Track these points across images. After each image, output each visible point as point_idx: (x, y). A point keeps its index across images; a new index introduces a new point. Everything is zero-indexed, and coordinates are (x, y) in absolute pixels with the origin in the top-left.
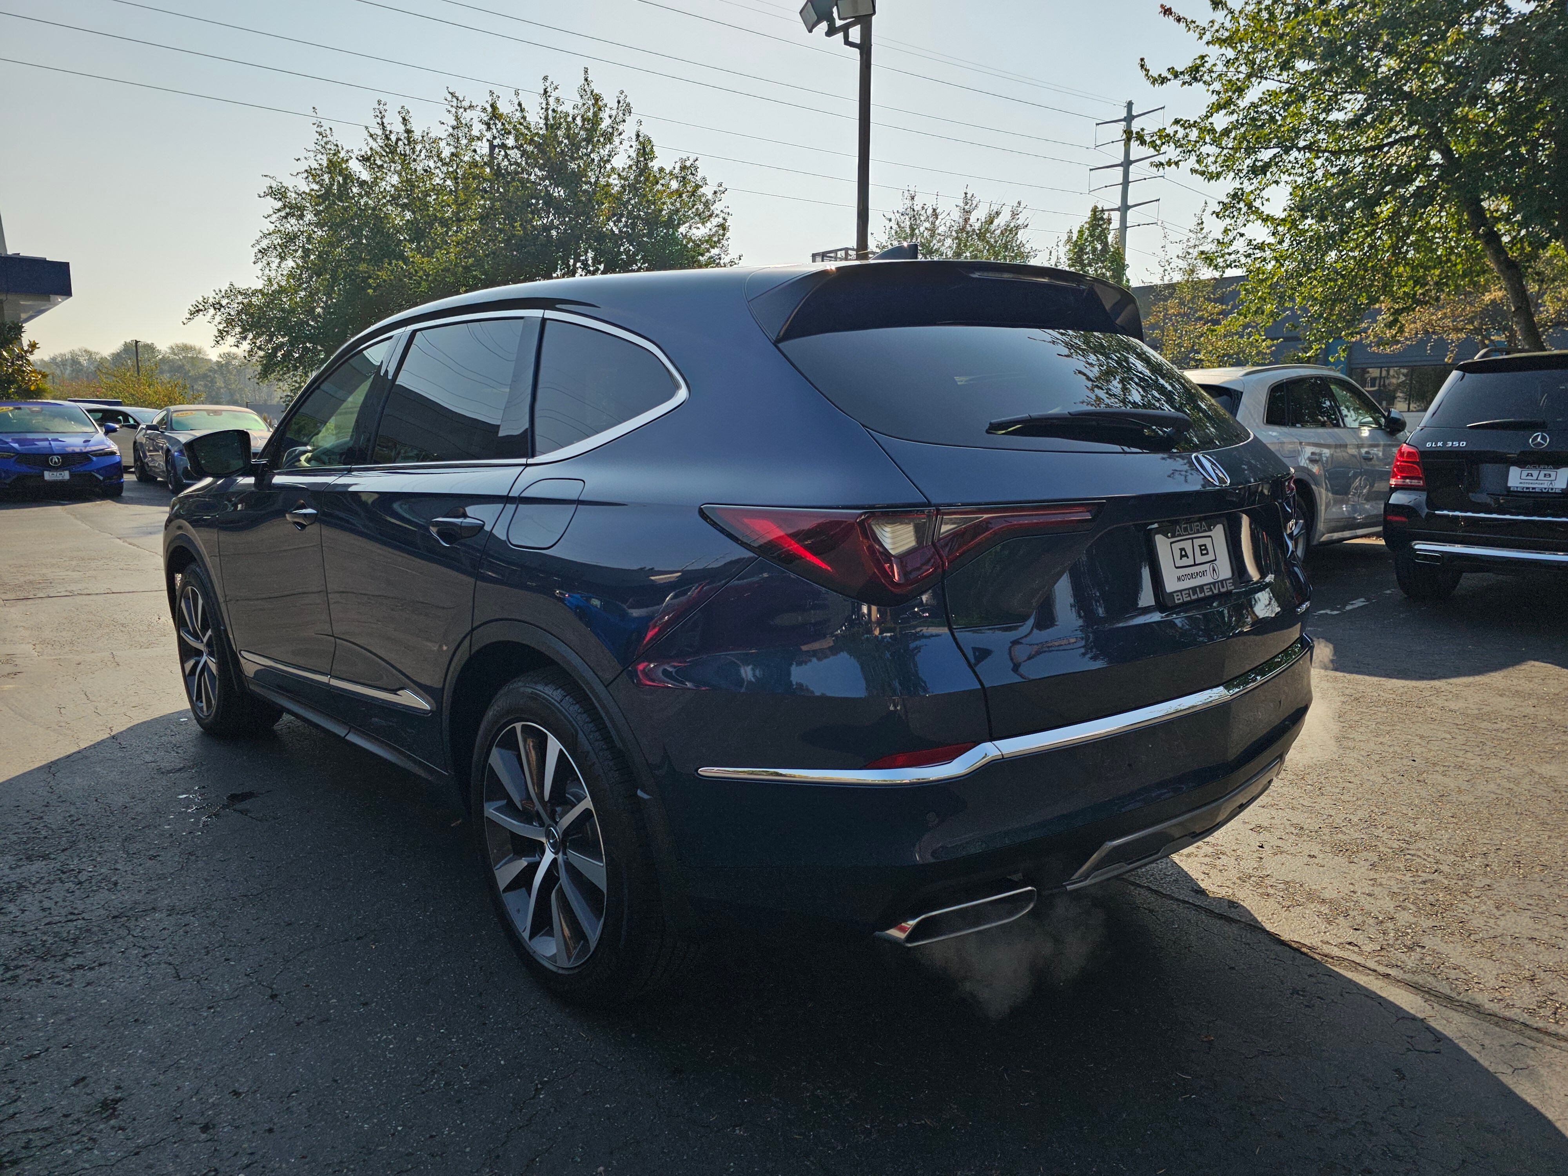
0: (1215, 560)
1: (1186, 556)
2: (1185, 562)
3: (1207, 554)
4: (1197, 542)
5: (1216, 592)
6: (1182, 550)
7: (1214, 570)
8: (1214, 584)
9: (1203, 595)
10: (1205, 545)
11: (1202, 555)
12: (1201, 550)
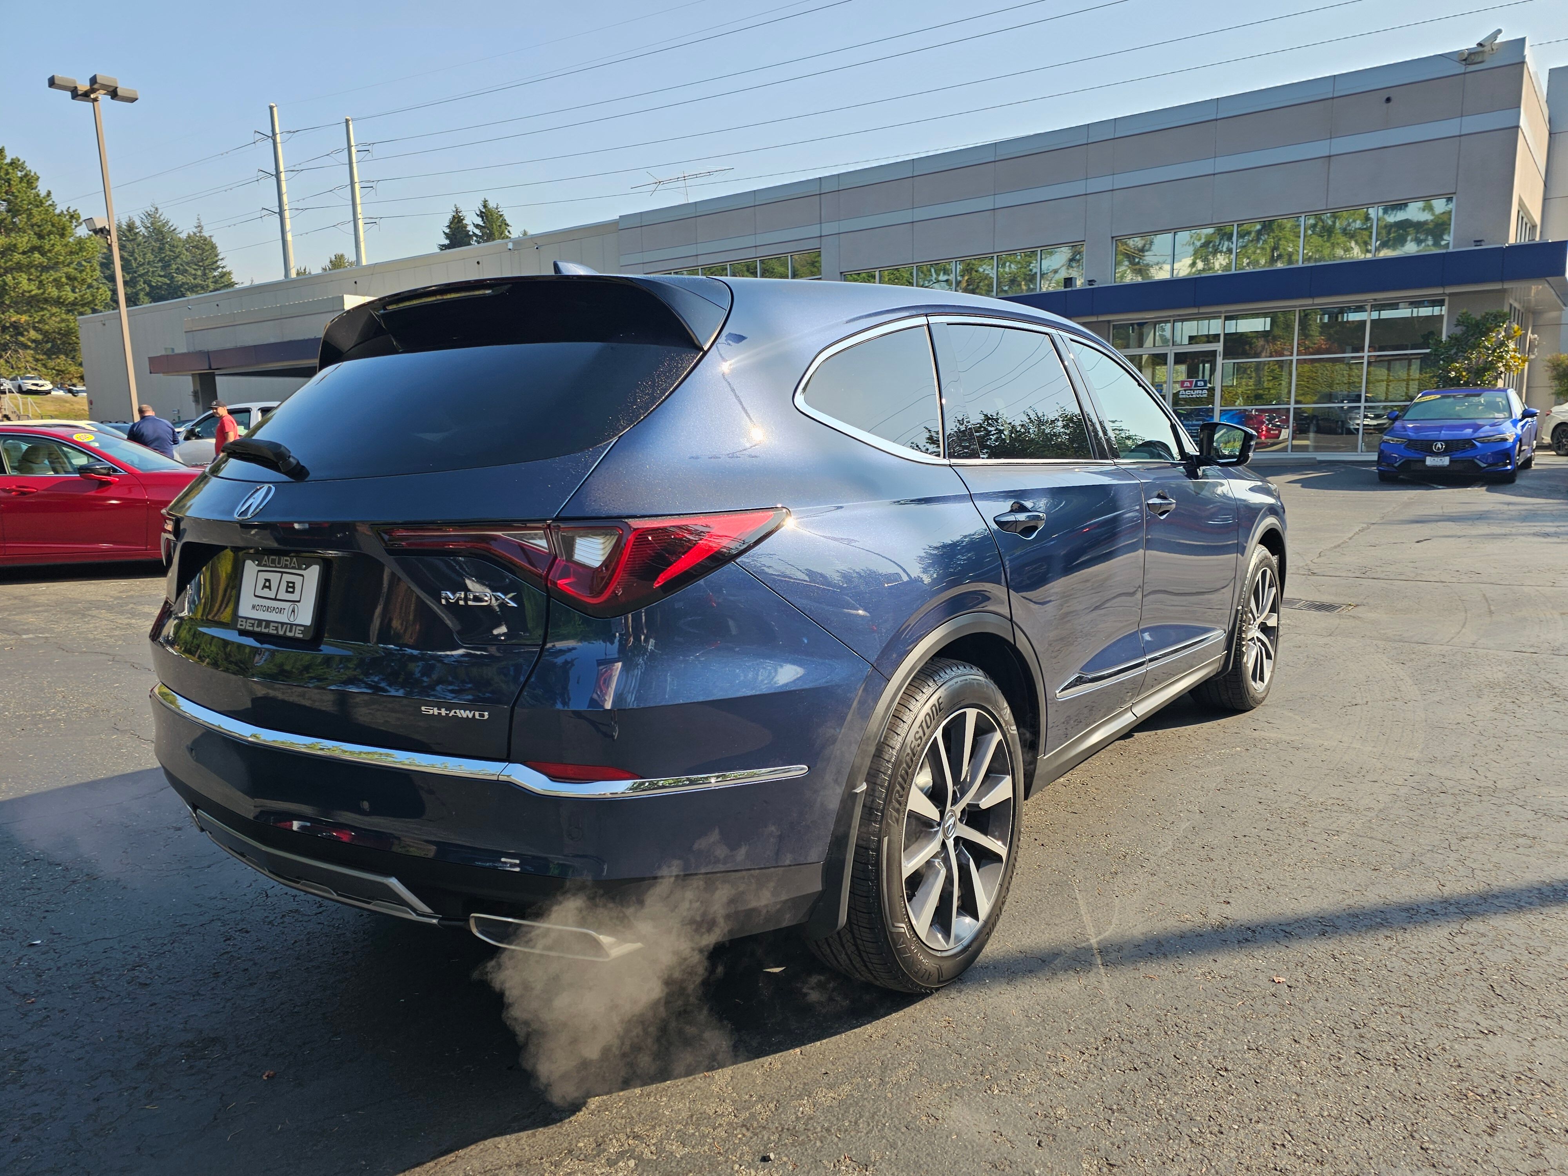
0: (299, 602)
1: (269, 587)
2: (266, 593)
3: (293, 592)
4: (287, 578)
5: (281, 633)
6: (268, 580)
7: (293, 611)
8: (283, 624)
9: (266, 631)
10: (294, 583)
11: (287, 591)
12: (288, 587)
